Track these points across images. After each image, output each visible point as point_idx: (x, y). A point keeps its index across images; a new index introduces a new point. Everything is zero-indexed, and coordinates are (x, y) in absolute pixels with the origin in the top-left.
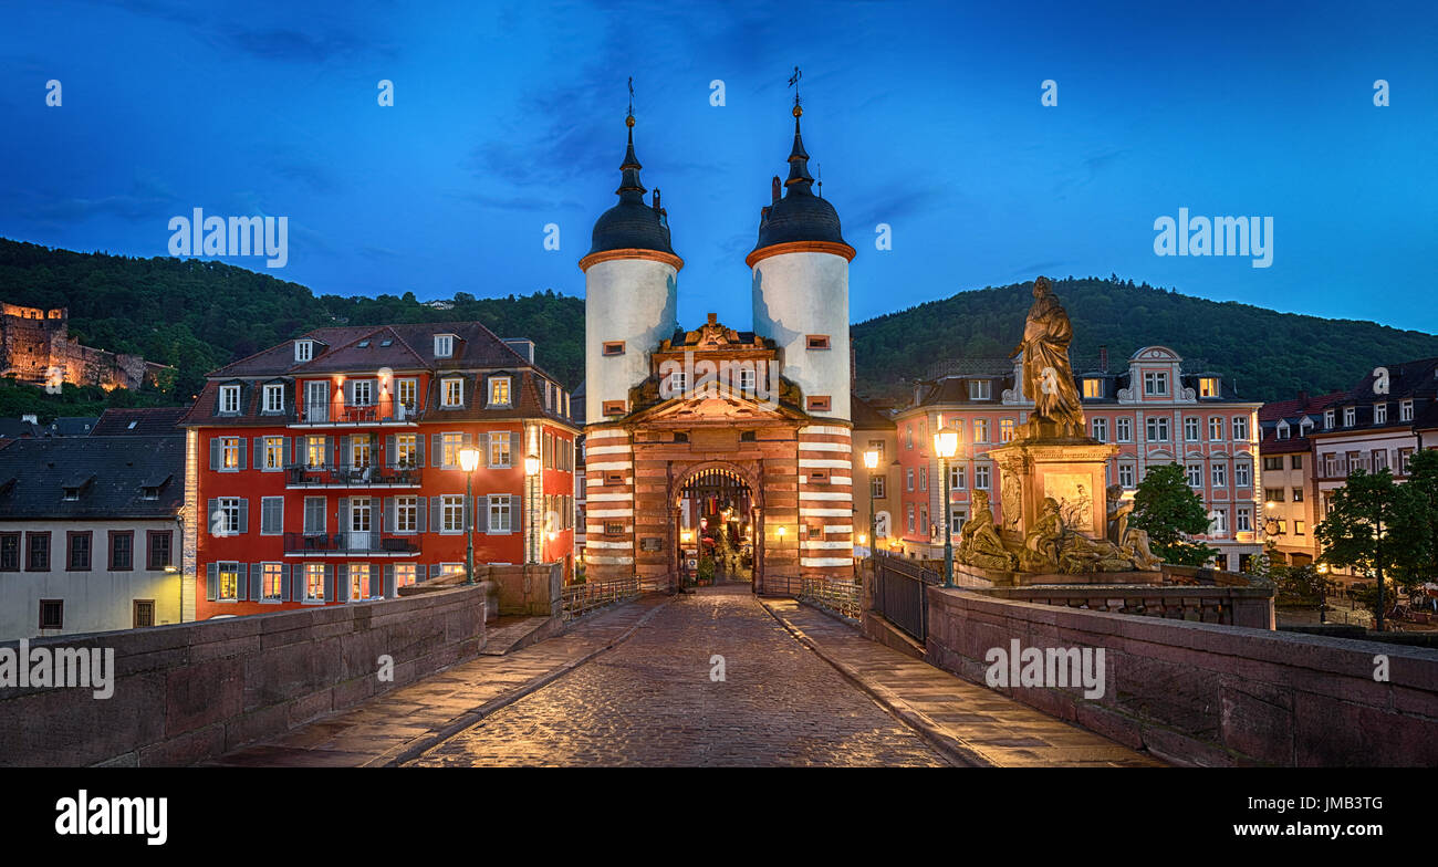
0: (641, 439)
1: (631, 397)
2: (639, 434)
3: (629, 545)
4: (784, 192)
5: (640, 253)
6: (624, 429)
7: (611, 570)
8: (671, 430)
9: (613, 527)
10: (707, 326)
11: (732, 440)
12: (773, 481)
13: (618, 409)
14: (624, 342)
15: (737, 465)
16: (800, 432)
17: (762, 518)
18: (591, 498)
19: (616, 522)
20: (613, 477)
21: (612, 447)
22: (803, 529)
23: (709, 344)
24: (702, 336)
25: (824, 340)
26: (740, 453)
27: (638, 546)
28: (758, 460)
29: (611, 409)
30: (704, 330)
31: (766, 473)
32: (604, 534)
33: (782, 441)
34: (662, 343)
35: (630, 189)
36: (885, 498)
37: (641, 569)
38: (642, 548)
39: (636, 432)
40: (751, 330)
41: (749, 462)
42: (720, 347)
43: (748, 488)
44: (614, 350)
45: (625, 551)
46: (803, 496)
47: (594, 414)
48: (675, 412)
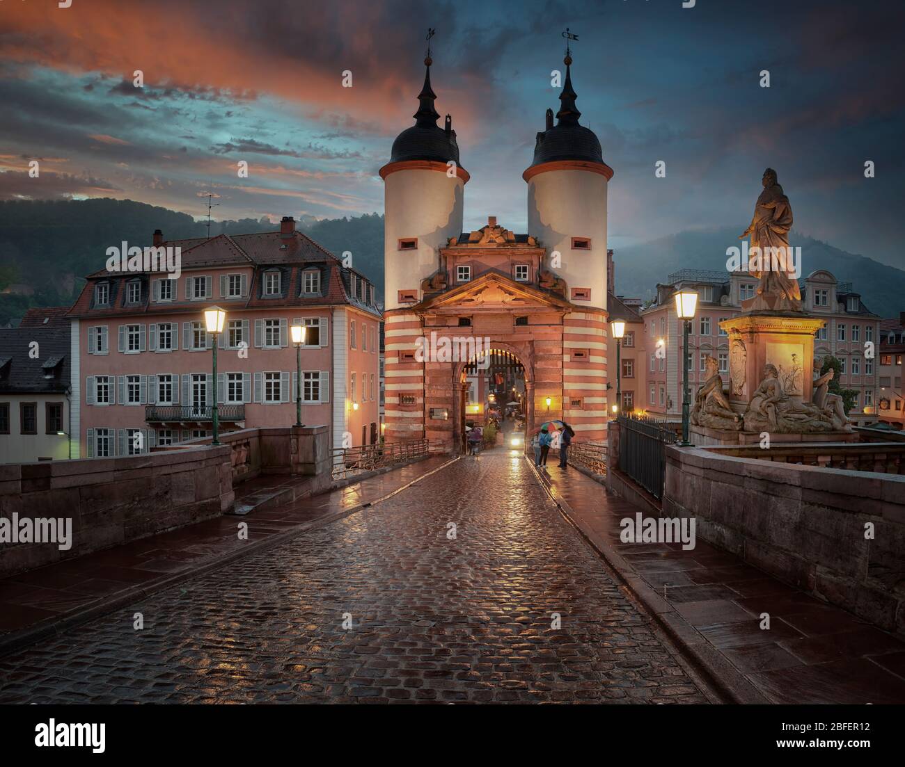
0: (431, 323)
1: (423, 287)
2: (429, 319)
3: (419, 414)
4: (556, 122)
5: (431, 165)
6: (416, 314)
7: (404, 435)
8: (456, 315)
9: (407, 399)
10: (487, 227)
11: (508, 325)
12: (542, 358)
13: (411, 297)
14: (416, 239)
15: (512, 346)
16: (565, 318)
17: (533, 390)
18: (389, 374)
19: (409, 394)
20: (406, 356)
21: (406, 330)
22: (567, 400)
23: (490, 242)
24: (483, 235)
25: (586, 242)
26: (515, 335)
27: (427, 415)
28: (530, 342)
29: (405, 296)
30: (485, 230)
31: (536, 352)
32: (399, 405)
33: (550, 325)
34: (449, 241)
35: (426, 114)
36: (633, 378)
37: (430, 435)
38: (431, 417)
39: (426, 317)
40: (526, 233)
41: (522, 342)
42: (499, 245)
43: (522, 365)
44: (408, 245)
45: (416, 419)
46: (567, 372)
47: (391, 301)
48: (460, 300)
